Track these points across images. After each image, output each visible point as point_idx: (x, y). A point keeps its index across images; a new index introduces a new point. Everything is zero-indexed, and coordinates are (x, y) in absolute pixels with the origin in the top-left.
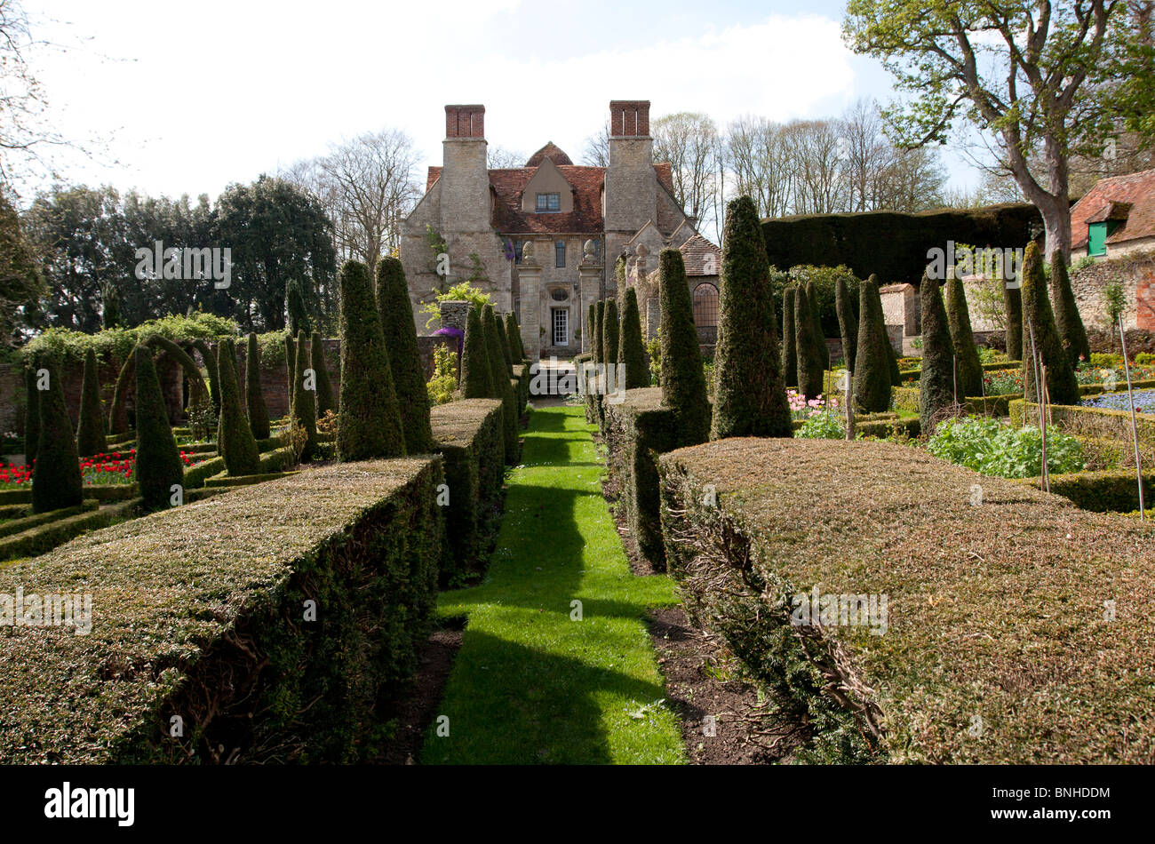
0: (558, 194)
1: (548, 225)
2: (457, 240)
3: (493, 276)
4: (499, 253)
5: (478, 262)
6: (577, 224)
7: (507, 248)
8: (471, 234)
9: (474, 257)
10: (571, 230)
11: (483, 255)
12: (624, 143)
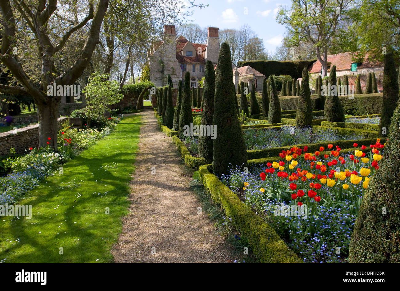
0: (192, 51)
1: (190, 60)
2: (168, 63)
3: (177, 73)
4: (179, 67)
5: (173, 69)
6: (198, 60)
7: (181, 66)
8: (171, 61)
9: (172, 68)
10: (197, 62)
11: (175, 67)
12: (212, 39)
